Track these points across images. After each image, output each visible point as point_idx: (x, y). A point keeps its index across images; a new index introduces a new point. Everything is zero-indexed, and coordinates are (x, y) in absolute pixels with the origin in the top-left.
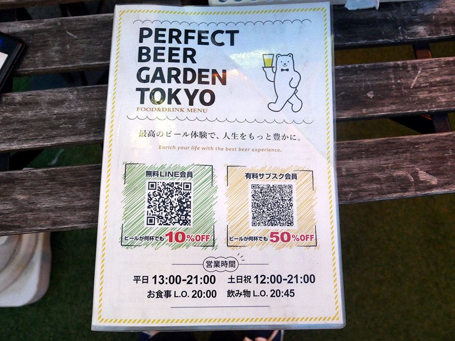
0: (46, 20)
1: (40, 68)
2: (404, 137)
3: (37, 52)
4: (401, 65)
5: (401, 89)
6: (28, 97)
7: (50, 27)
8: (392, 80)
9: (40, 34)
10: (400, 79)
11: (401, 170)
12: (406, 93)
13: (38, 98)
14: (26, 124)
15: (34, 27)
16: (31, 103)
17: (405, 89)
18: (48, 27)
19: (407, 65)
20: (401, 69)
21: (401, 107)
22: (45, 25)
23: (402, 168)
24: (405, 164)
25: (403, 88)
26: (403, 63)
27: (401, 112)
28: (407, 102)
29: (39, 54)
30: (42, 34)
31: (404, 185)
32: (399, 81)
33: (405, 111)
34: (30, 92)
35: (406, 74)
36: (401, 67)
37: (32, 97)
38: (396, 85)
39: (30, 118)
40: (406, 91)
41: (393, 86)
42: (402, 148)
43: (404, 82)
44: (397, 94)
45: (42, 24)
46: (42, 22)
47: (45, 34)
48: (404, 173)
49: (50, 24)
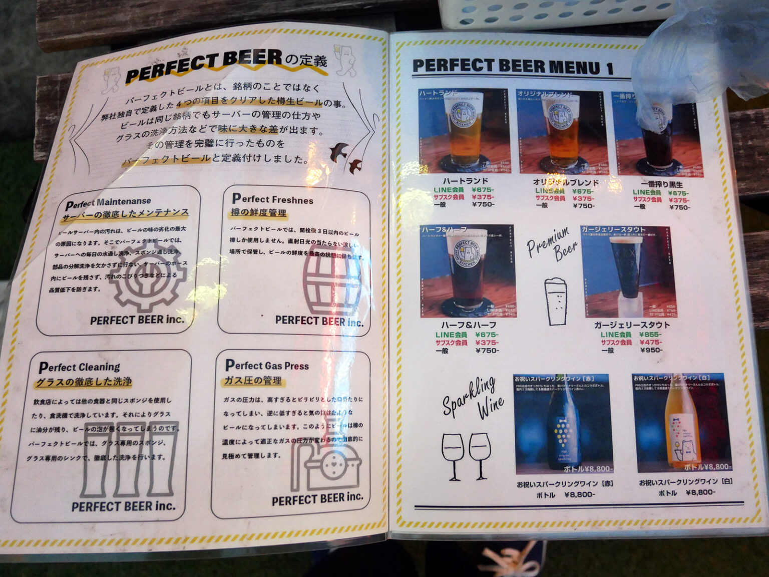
2: (759, 233)
4: (752, 117)
5: (753, 155)
8: (738, 142)
10: (751, 139)
11: (756, 287)
12: (762, 162)
17: (760, 154)
19: (763, 116)
20: (754, 122)
21: (755, 185)
23: (757, 283)
24: (762, 276)
25: (756, 153)
26: (756, 113)
27: (754, 193)
28: (763, 176)
31: (761, 310)
32: (750, 143)
33: (761, 190)
35: (762, 130)
36: (752, 120)
38: (745, 150)
40: (761, 159)
41: (741, 152)
42: (756, 251)
43: (758, 145)
44: (747, 164)
48: (761, 291)
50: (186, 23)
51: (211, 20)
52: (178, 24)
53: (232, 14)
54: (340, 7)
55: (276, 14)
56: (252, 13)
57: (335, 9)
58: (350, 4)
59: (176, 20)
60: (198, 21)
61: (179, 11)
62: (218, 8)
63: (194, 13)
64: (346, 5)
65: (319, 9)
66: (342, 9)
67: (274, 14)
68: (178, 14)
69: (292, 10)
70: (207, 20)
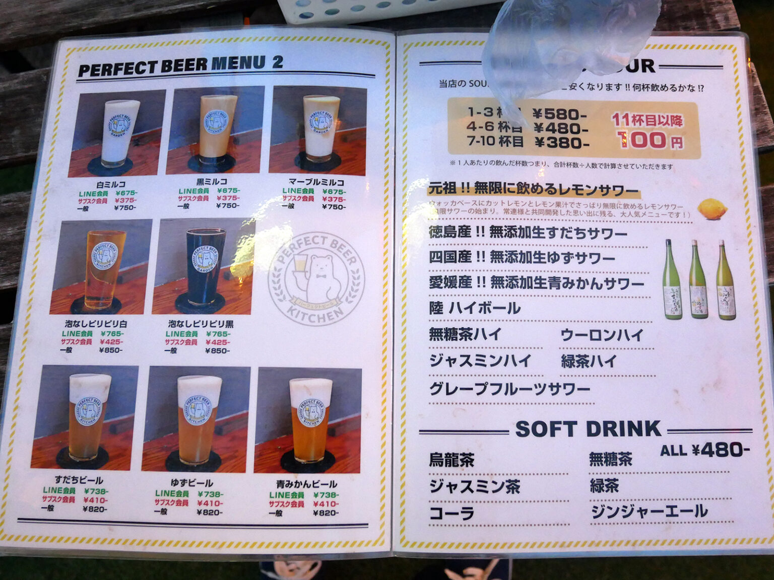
0: (22, 74)
1: (20, 155)
3: (12, 129)
6: (5, 204)
7: (31, 85)
9: (14, 99)
13: (21, 205)
14: (5, 250)
15: (4, 88)
16: (9, 215)
18: (26, 86)
22: (23, 83)
29: (16, 132)
30: (18, 98)
34: (7, 196)
37: (10, 204)
39: (10, 239)
45: (16, 81)
46: (16, 79)
47: (23, 97)
49: (30, 81)
50: (21, 36)
51: (46, 31)
52: (13, 37)
53: (69, 23)
54: (182, 9)
55: (115, 20)
56: (91, 20)
57: (177, 11)
58: (192, 5)
59: (10, 33)
60: (33, 33)
61: (13, 23)
62: (54, 17)
63: (28, 25)
64: (189, 6)
65: (160, 12)
66: (184, 10)
67: (113, 20)
68: (12, 26)
69: (131, 16)
70: (42, 31)
